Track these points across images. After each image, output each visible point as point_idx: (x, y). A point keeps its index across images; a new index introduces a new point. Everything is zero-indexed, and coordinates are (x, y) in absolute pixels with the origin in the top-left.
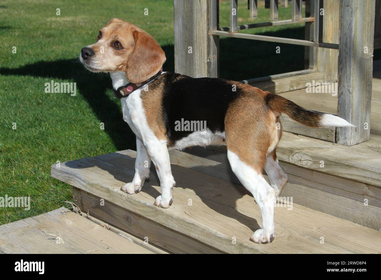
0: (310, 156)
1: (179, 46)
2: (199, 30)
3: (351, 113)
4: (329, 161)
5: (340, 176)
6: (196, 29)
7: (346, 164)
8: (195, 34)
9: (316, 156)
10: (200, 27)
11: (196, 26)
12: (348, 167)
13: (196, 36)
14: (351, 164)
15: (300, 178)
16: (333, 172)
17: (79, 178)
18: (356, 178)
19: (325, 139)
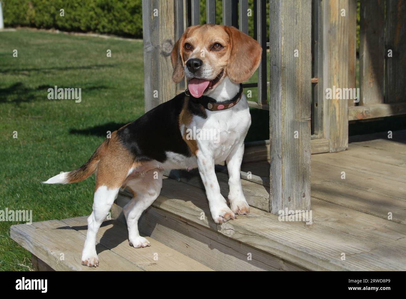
0: (232, 224)
1: (148, 106)
2: (166, 90)
3: (281, 180)
4: (247, 230)
5: (256, 247)
6: (162, 88)
7: (260, 234)
8: (161, 93)
9: (237, 225)
10: (166, 86)
11: (162, 85)
12: (261, 238)
13: (161, 96)
14: (264, 234)
15: (231, 248)
16: (250, 243)
17: (28, 240)
18: (267, 250)
19: (260, 208)
